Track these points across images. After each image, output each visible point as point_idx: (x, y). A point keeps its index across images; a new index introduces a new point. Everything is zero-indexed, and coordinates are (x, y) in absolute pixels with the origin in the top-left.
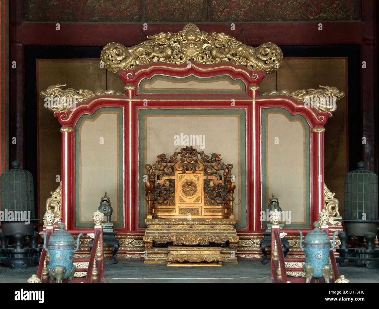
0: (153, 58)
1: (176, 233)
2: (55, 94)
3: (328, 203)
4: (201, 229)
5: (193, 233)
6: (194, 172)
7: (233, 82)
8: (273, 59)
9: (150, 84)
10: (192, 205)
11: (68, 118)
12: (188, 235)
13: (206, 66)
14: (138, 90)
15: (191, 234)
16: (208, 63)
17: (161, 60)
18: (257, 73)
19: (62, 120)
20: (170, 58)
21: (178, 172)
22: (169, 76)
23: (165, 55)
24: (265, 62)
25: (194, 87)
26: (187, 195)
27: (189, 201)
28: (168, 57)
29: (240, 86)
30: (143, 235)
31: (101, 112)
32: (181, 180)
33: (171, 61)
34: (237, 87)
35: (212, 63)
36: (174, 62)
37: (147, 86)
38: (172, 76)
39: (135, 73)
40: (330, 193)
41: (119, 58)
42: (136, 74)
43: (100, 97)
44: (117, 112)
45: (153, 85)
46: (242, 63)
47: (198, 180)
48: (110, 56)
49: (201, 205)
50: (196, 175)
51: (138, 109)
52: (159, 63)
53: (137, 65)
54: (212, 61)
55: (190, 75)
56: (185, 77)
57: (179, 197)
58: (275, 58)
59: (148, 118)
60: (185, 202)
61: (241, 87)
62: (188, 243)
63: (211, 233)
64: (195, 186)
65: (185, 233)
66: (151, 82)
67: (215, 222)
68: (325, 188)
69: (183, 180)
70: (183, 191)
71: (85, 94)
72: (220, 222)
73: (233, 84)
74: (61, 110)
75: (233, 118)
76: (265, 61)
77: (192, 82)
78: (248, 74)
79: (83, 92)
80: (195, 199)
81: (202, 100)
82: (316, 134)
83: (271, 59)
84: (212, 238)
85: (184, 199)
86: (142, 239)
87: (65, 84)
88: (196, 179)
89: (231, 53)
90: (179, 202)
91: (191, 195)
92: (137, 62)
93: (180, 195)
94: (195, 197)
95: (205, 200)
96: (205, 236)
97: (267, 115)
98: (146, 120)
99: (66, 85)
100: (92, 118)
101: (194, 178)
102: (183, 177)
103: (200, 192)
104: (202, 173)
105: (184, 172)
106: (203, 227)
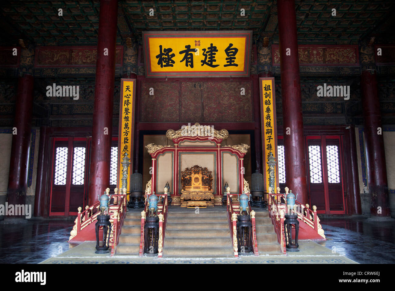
1: (192, 196)
2: (150, 147)
3: (245, 185)
5: (198, 196)
6: (198, 174)
10: (198, 186)
12: (196, 197)
13: (202, 137)
14: (179, 146)
18: (220, 139)
19: (152, 156)
24: (222, 136)
27: (197, 184)
30: (180, 197)
31: (166, 153)
34: (213, 144)
37: (182, 144)
38: (191, 141)
39: (178, 140)
40: (246, 181)
41: (173, 134)
43: (166, 148)
44: (172, 153)
45: (184, 144)
46: (215, 136)
48: (169, 134)
49: (201, 186)
51: (179, 152)
53: (179, 137)
55: (197, 140)
56: (195, 141)
57: (193, 183)
58: (226, 134)
62: (196, 200)
63: (204, 196)
64: (199, 179)
66: (183, 142)
67: (206, 192)
68: (244, 179)
70: (195, 181)
72: (208, 192)
73: (211, 143)
74: (152, 153)
75: (211, 155)
77: (198, 143)
78: (217, 140)
79: (160, 146)
82: (240, 161)
84: (205, 198)
85: (195, 184)
87: (153, 143)
88: (199, 177)
90: (193, 185)
94: (198, 183)
95: (202, 184)
97: (223, 154)
98: (182, 156)
102: (194, 176)
103: (200, 181)
104: (201, 174)
105: (195, 174)
106: (201, 194)
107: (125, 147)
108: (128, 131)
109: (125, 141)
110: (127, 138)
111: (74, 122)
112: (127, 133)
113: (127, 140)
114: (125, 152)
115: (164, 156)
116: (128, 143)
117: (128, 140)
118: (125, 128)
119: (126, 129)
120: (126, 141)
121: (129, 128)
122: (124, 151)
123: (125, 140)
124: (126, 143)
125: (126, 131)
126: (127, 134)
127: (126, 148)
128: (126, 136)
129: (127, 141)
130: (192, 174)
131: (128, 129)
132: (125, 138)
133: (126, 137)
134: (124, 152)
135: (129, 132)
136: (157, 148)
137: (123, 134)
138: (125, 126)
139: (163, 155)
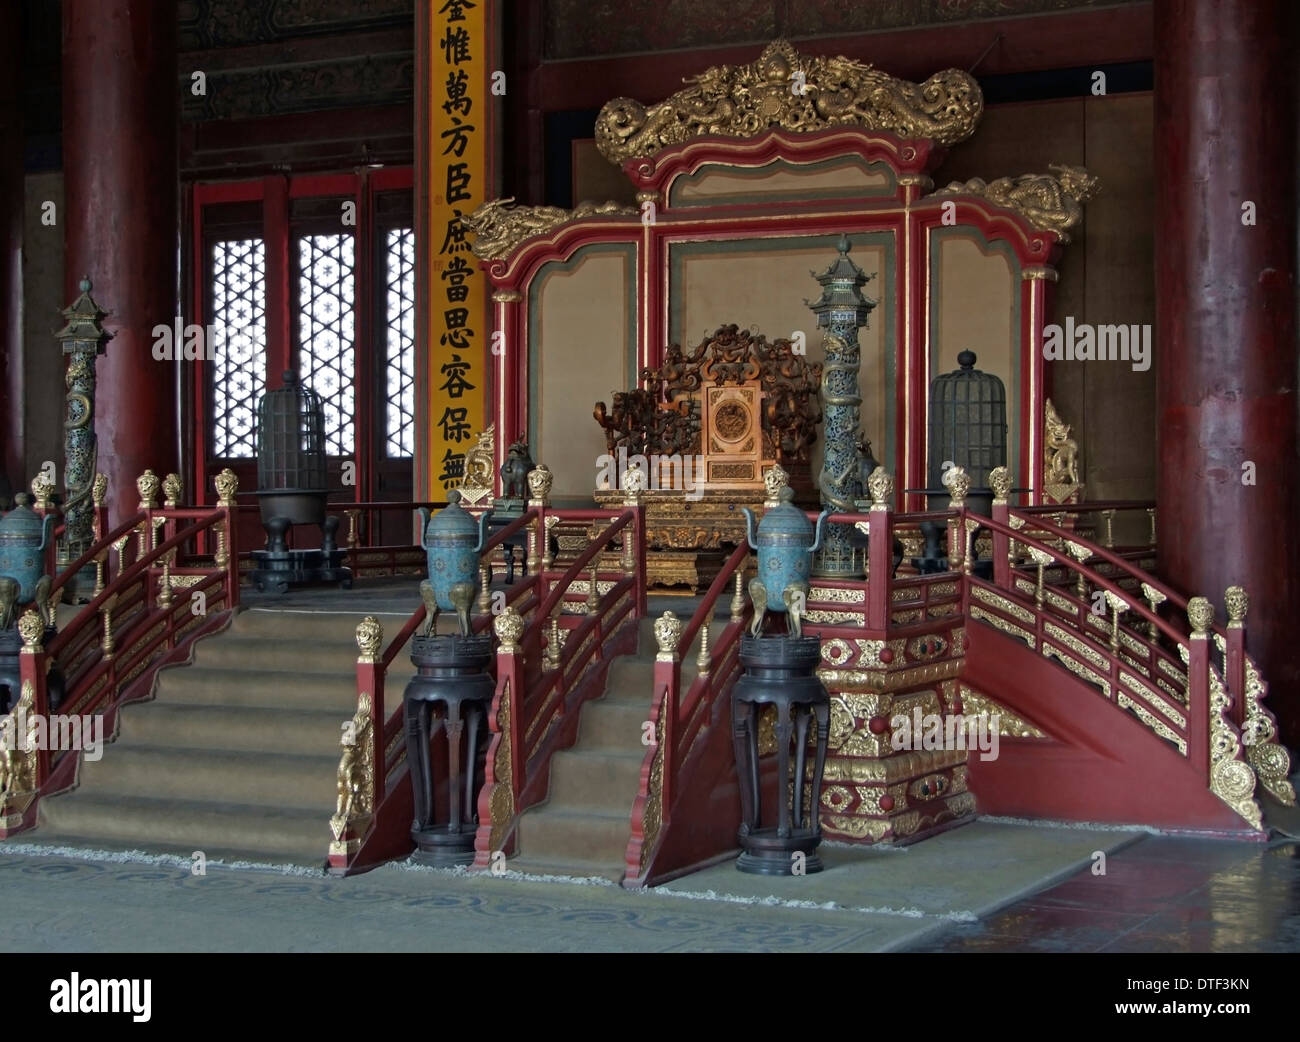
0: (696, 125)
1: (656, 521)
2: (489, 221)
3: (1056, 451)
4: (706, 514)
5: (690, 522)
6: (741, 383)
7: (869, 170)
8: (949, 109)
9: (695, 186)
10: (737, 458)
11: (507, 271)
12: (677, 526)
13: (804, 136)
14: (667, 202)
15: (684, 523)
16: (810, 129)
17: (713, 129)
18: (914, 145)
19: (494, 276)
20: (729, 123)
21: (708, 384)
22: (730, 165)
23: (716, 117)
24: (931, 118)
25: (786, 187)
26: (726, 436)
27: (731, 450)
28: (724, 122)
29: (885, 177)
30: (587, 526)
31: (588, 255)
32: (714, 401)
33: (732, 131)
34: (879, 180)
35: (818, 129)
36: (737, 133)
37: (687, 191)
38: (736, 165)
39: (655, 164)
40: (1060, 428)
41: (623, 133)
42: (658, 166)
43: (583, 220)
44: (625, 253)
45: (699, 187)
46: (884, 124)
47: (750, 400)
48: (606, 130)
49: (755, 458)
50: (748, 389)
51: (667, 245)
52: (708, 136)
53: (663, 145)
54: (818, 124)
55: (775, 159)
56: (764, 164)
57: (710, 441)
58: (956, 107)
59: (689, 263)
60: (723, 451)
61: (886, 180)
62: (676, 545)
63: (726, 521)
64: (744, 417)
65: (670, 522)
66: (696, 179)
67: (734, 497)
68: (1051, 415)
69: (719, 400)
70: (720, 428)
71: (545, 217)
72: (745, 497)
73: (868, 174)
74: (493, 256)
75: (868, 254)
76: (933, 114)
77: (781, 175)
78: (894, 149)
79: (541, 213)
80: (742, 445)
81: (793, 217)
82: (1027, 284)
83: (945, 109)
84: (726, 534)
85: (722, 444)
86: (584, 534)
87: (510, 198)
88: (745, 400)
89: (857, 101)
90: (711, 453)
91: (736, 436)
92: (662, 138)
93: (712, 435)
94: (741, 442)
95: (763, 447)
96: (713, 528)
97: (941, 243)
98: (686, 267)
99: (513, 199)
100: (567, 269)
101: (742, 395)
102: (716, 395)
103: (755, 430)
104: (758, 384)
105: (719, 382)
106: (712, 507)
107: (450, 223)
108: (465, 121)
109: (450, 190)
110: (464, 166)
111: (288, 83)
112: (458, 137)
113: (460, 182)
114: (455, 254)
115: (576, 277)
116: (467, 196)
117: (467, 177)
118: (447, 106)
119: (457, 113)
120: (458, 189)
121: (469, 102)
122: (450, 252)
123: (451, 179)
124: (459, 197)
125: (452, 126)
126: (459, 142)
127: (457, 231)
128: (459, 153)
129: (464, 185)
130: (706, 384)
131: (465, 113)
132: (451, 169)
133: (456, 161)
134: (448, 258)
135: (471, 129)
136: (528, 224)
137: (439, 144)
138: (449, 91)
139: (569, 268)
